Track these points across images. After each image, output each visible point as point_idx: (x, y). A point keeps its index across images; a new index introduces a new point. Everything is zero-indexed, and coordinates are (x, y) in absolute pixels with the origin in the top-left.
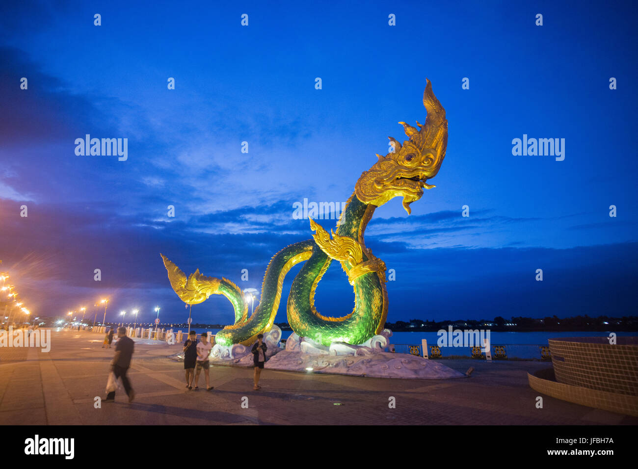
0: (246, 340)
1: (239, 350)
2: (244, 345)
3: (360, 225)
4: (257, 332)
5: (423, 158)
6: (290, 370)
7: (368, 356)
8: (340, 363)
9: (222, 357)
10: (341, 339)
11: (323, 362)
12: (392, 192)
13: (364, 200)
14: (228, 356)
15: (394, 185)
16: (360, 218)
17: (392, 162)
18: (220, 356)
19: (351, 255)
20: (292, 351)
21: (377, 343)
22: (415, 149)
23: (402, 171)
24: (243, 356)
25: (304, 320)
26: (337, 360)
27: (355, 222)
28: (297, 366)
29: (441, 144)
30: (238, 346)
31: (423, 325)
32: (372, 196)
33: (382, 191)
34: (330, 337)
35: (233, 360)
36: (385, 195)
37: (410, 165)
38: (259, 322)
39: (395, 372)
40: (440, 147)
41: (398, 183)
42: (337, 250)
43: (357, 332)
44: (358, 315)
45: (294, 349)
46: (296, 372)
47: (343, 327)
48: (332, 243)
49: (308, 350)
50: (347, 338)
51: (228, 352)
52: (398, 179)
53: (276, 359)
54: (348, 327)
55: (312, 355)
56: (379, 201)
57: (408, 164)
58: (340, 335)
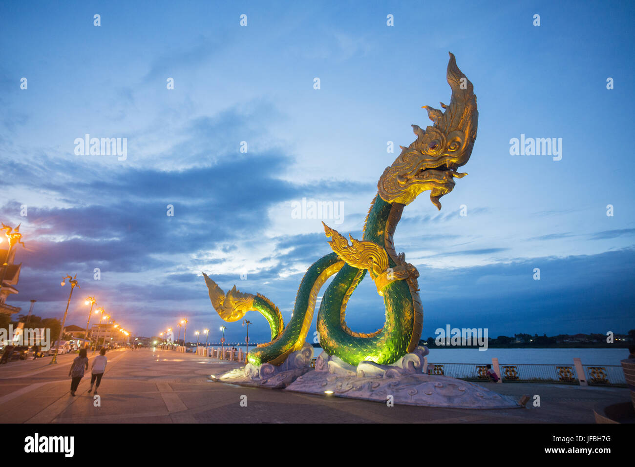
0: (273, 359)
1: (267, 370)
2: (273, 364)
3: (386, 227)
4: (286, 351)
5: (449, 144)
6: (312, 392)
7: (397, 378)
8: (364, 386)
9: (252, 377)
10: (370, 358)
11: (348, 384)
12: (417, 187)
13: (387, 198)
14: (258, 376)
15: (419, 178)
16: (385, 220)
17: (415, 152)
18: (251, 376)
19: (375, 262)
20: (321, 371)
21: (409, 362)
22: (439, 134)
23: (426, 161)
24: (272, 377)
25: (331, 337)
26: (363, 382)
27: (380, 225)
28: (320, 388)
29: (469, 124)
30: (267, 366)
31: (531, 340)
32: (395, 193)
33: (406, 187)
34: (358, 356)
35: (261, 380)
36: (410, 190)
37: (435, 153)
38: (288, 340)
39: (424, 398)
40: (468, 127)
41: (423, 176)
42: (357, 256)
43: (386, 350)
44: (387, 330)
45: (322, 369)
46: (318, 395)
47: (371, 344)
48: (351, 250)
49: (335, 370)
50: (376, 356)
51: (257, 372)
52: (422, 171)
53: (302, 380)
54: (376, 344)
55: (338, 376)
56: (404, 198)
57: (432, 152)
58: (368, 354)
